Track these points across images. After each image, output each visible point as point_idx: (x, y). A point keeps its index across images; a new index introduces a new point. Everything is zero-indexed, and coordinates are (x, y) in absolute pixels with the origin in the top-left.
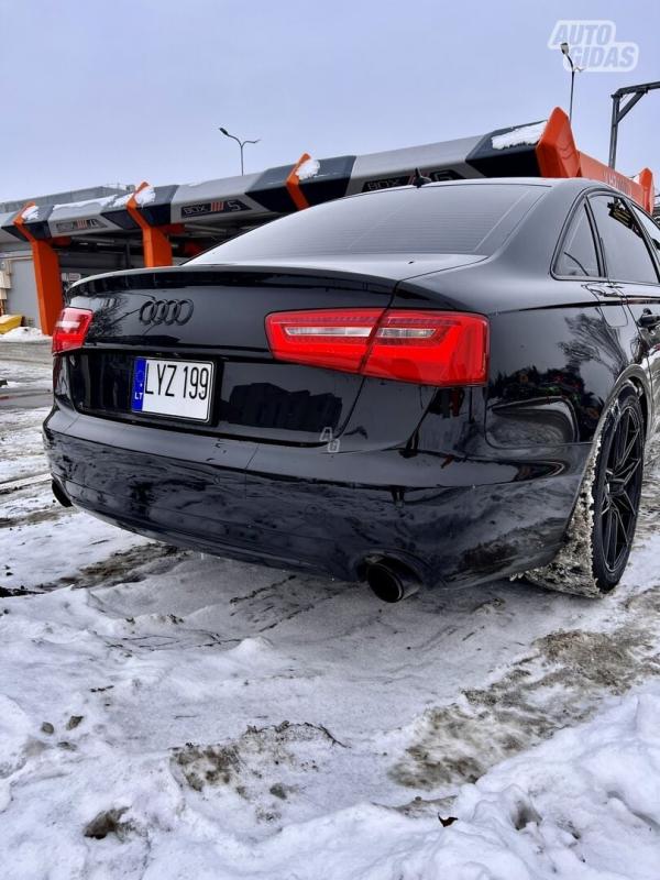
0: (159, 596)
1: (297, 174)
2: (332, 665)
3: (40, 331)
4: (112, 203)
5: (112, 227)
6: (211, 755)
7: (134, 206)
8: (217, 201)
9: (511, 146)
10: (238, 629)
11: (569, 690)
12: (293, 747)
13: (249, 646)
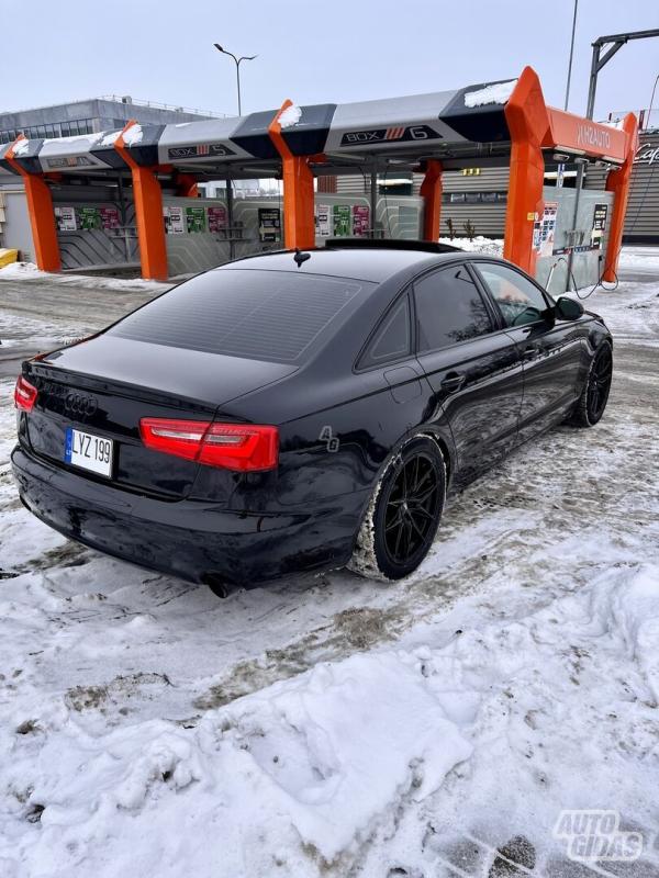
0: (95, 576)
1: (279, 121)
2: (190, 633)
3: (36, 266)
4: (101, 141)
5: (102, 165)
6: (91, 692)
7: (122, 146)
8: (203, 145)
9: (482, 105)
10: (143, 603)
11: (336, 650)
12: (141, 687)
13: (138, 621)
